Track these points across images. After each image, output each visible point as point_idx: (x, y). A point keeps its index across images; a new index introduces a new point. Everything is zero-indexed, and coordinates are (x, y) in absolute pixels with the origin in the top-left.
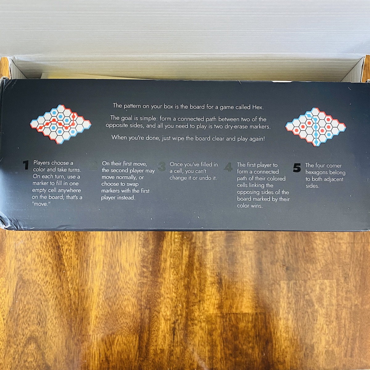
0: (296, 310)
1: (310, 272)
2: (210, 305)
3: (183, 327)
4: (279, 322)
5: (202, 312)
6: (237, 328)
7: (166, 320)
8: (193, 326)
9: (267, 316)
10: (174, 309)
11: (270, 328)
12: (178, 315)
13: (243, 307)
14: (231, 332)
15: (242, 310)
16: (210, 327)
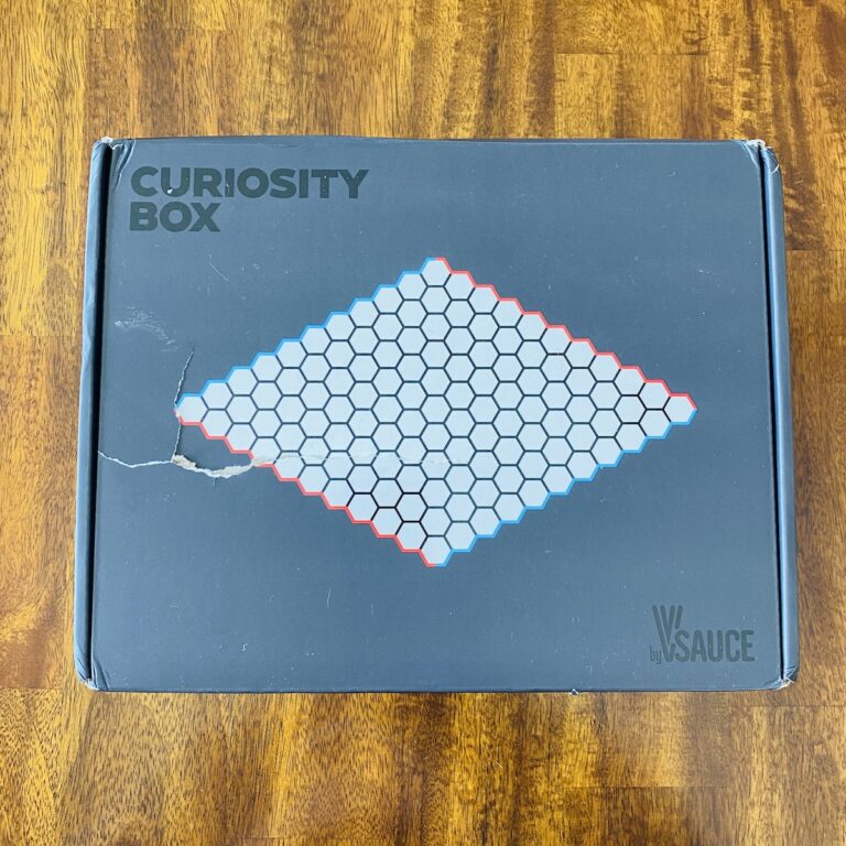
0: (793, 782)
1: (826, 688)
2: (574, 766)
3: (506, 821)
4: (750, 811)
5: (554, 784)
6: (643, 825)
7: (464, 803)
8: (532, 819)
9: (719, 797)
10: (485, 775)
11: (726, 828)
12: (495, 791)
13: (659, 772)
14: (628, 836)
15: (657, 780)
16: (574, 821)
